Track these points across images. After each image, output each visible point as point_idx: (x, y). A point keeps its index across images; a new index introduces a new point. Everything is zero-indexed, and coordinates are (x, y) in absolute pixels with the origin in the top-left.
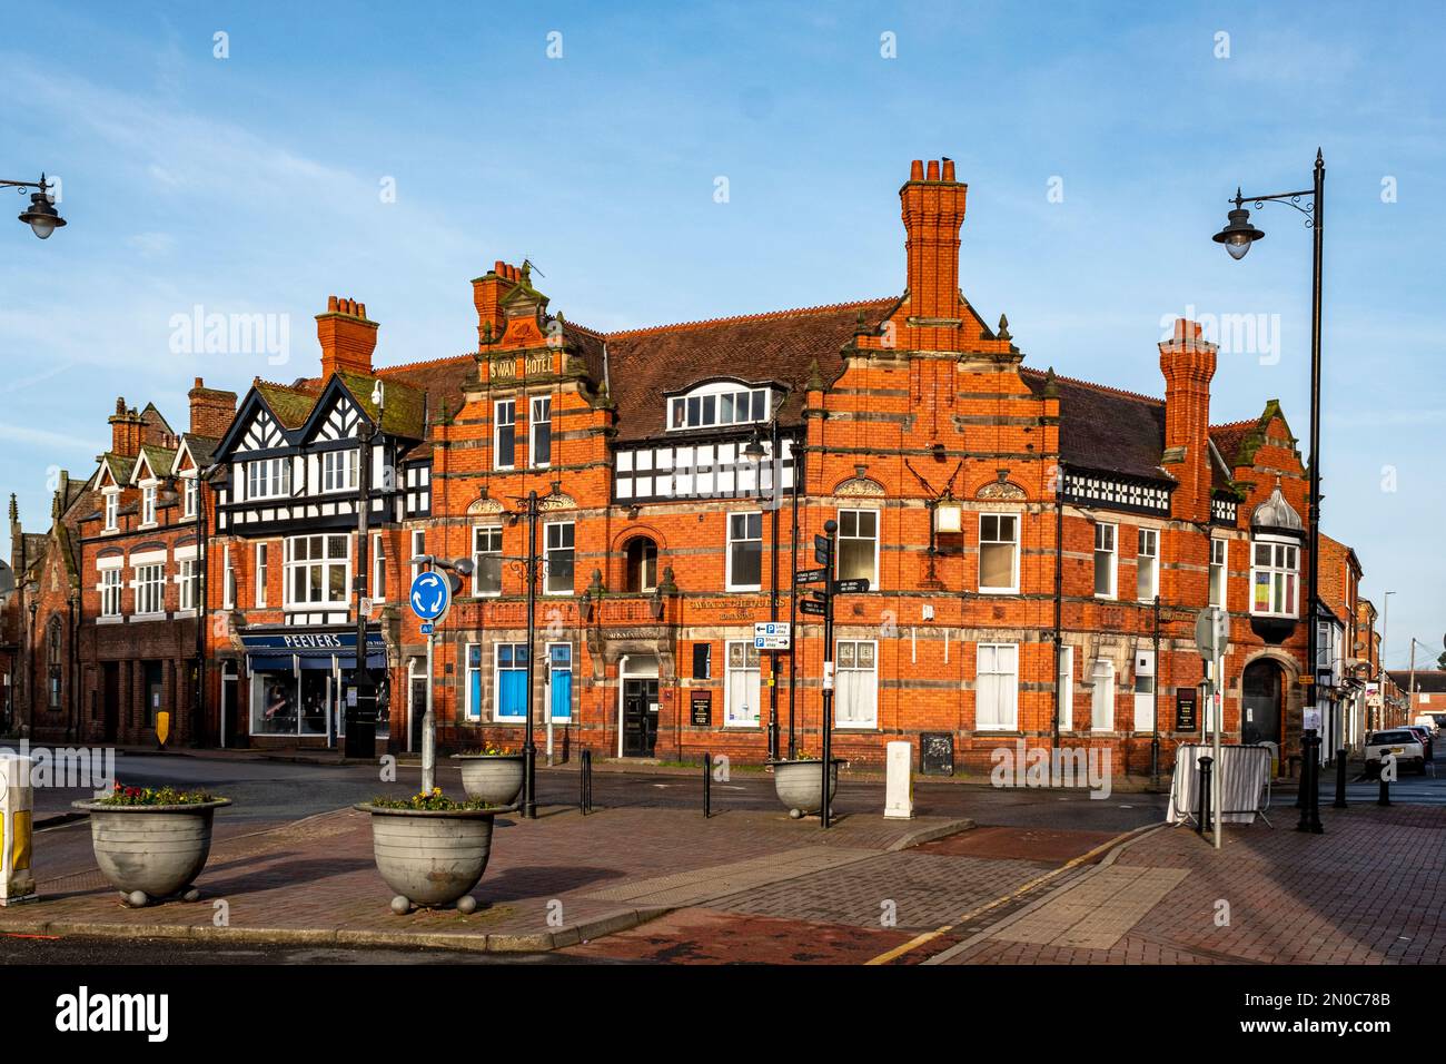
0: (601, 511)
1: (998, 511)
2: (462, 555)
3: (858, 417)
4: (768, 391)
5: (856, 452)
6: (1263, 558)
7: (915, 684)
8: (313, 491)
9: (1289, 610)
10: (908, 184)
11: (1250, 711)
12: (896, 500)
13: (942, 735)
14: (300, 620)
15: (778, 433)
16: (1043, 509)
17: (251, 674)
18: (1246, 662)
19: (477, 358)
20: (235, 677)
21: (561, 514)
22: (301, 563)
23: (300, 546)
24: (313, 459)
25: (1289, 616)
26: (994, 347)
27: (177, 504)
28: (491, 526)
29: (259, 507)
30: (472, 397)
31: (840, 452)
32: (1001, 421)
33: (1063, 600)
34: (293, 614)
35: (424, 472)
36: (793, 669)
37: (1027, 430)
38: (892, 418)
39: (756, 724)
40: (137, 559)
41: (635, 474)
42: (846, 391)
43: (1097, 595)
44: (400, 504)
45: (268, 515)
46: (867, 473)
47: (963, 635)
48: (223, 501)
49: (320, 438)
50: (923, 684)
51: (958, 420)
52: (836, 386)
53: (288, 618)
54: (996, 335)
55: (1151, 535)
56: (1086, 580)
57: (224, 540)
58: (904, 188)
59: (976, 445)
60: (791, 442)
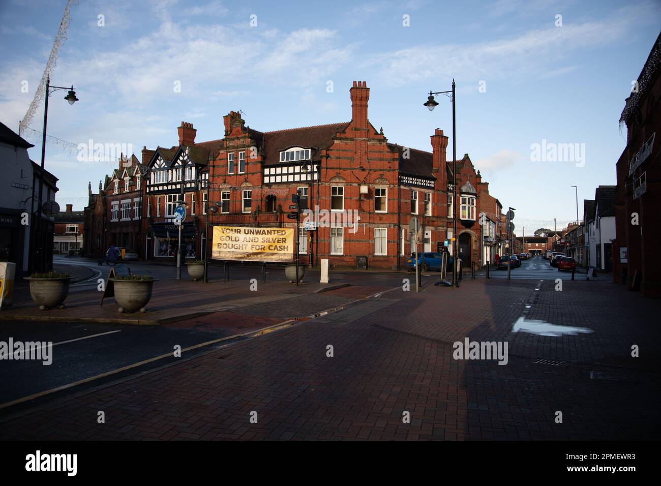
0: (259, 187)
1: (381, 187)
2: (218, 201)
3: (337, 158)
4: (310, 150)
5: (336, 169)
6: (464, 202)
7: (355, 241)
8: (174, 181)
9: (472, 218)
10: (352, 88)
11: (461, 249)
12: (348, 183)
13: (363, 257)
14: (169, 221)
15: (312, 163)
16: (394, 186)
17: (155, 237)
18: (460, 234)
19: (223, 140)
20: (150, 238)
21: (248, 187)
22: (170, 203)
23: (170, 197)
24: (174, 171)
25: (472, 220)
26: (379, 137)
27: (135, 185)
28: (226, 192)
29: (158, 185)
30: (222, 152)
31: (332, 169)
32: (381, 160)
33: (401, 215)
34: (167, 219)
35: (207, 175)
36: (317, 236)
37: (389, 162)
38: (348, 158)
39: (306, 253)
40: (122, 202)
41: (270, 175)
42: (333, 150)
43: (412, 213)
44: (200, 184)
45: (161, 188)
46: (340, 175)
47: (370, 226)
48: (148, 184)
49: (176, 164)
50: (357, 241)
51: (368, 159)
52: (330, 148)
53: (166, 220)
54: (379, 133)
55: (429, 195)
56: (408, 209)
57: (148, 195)
58: (351, 89)
59: (373, 167)
60: (317, 165)
